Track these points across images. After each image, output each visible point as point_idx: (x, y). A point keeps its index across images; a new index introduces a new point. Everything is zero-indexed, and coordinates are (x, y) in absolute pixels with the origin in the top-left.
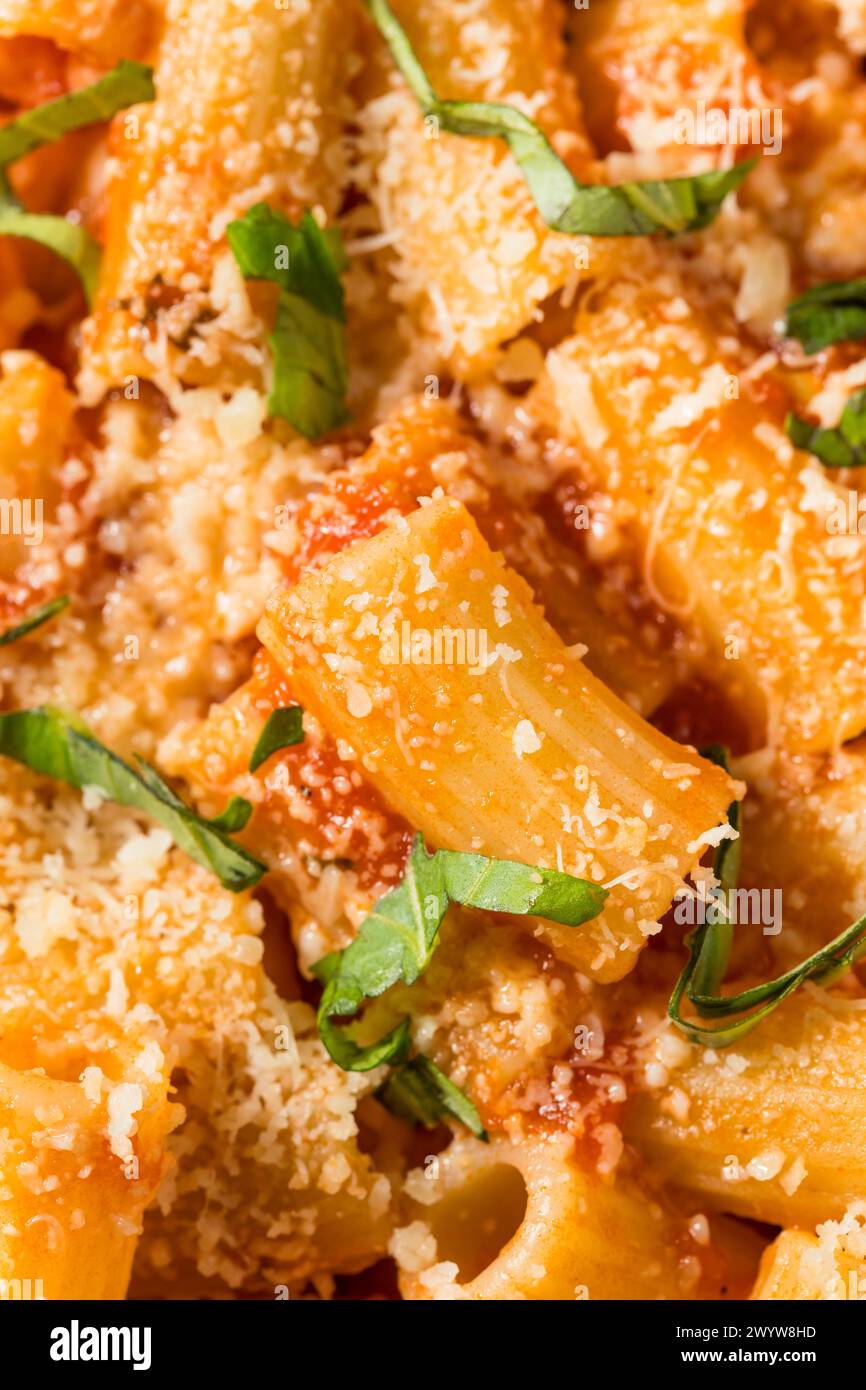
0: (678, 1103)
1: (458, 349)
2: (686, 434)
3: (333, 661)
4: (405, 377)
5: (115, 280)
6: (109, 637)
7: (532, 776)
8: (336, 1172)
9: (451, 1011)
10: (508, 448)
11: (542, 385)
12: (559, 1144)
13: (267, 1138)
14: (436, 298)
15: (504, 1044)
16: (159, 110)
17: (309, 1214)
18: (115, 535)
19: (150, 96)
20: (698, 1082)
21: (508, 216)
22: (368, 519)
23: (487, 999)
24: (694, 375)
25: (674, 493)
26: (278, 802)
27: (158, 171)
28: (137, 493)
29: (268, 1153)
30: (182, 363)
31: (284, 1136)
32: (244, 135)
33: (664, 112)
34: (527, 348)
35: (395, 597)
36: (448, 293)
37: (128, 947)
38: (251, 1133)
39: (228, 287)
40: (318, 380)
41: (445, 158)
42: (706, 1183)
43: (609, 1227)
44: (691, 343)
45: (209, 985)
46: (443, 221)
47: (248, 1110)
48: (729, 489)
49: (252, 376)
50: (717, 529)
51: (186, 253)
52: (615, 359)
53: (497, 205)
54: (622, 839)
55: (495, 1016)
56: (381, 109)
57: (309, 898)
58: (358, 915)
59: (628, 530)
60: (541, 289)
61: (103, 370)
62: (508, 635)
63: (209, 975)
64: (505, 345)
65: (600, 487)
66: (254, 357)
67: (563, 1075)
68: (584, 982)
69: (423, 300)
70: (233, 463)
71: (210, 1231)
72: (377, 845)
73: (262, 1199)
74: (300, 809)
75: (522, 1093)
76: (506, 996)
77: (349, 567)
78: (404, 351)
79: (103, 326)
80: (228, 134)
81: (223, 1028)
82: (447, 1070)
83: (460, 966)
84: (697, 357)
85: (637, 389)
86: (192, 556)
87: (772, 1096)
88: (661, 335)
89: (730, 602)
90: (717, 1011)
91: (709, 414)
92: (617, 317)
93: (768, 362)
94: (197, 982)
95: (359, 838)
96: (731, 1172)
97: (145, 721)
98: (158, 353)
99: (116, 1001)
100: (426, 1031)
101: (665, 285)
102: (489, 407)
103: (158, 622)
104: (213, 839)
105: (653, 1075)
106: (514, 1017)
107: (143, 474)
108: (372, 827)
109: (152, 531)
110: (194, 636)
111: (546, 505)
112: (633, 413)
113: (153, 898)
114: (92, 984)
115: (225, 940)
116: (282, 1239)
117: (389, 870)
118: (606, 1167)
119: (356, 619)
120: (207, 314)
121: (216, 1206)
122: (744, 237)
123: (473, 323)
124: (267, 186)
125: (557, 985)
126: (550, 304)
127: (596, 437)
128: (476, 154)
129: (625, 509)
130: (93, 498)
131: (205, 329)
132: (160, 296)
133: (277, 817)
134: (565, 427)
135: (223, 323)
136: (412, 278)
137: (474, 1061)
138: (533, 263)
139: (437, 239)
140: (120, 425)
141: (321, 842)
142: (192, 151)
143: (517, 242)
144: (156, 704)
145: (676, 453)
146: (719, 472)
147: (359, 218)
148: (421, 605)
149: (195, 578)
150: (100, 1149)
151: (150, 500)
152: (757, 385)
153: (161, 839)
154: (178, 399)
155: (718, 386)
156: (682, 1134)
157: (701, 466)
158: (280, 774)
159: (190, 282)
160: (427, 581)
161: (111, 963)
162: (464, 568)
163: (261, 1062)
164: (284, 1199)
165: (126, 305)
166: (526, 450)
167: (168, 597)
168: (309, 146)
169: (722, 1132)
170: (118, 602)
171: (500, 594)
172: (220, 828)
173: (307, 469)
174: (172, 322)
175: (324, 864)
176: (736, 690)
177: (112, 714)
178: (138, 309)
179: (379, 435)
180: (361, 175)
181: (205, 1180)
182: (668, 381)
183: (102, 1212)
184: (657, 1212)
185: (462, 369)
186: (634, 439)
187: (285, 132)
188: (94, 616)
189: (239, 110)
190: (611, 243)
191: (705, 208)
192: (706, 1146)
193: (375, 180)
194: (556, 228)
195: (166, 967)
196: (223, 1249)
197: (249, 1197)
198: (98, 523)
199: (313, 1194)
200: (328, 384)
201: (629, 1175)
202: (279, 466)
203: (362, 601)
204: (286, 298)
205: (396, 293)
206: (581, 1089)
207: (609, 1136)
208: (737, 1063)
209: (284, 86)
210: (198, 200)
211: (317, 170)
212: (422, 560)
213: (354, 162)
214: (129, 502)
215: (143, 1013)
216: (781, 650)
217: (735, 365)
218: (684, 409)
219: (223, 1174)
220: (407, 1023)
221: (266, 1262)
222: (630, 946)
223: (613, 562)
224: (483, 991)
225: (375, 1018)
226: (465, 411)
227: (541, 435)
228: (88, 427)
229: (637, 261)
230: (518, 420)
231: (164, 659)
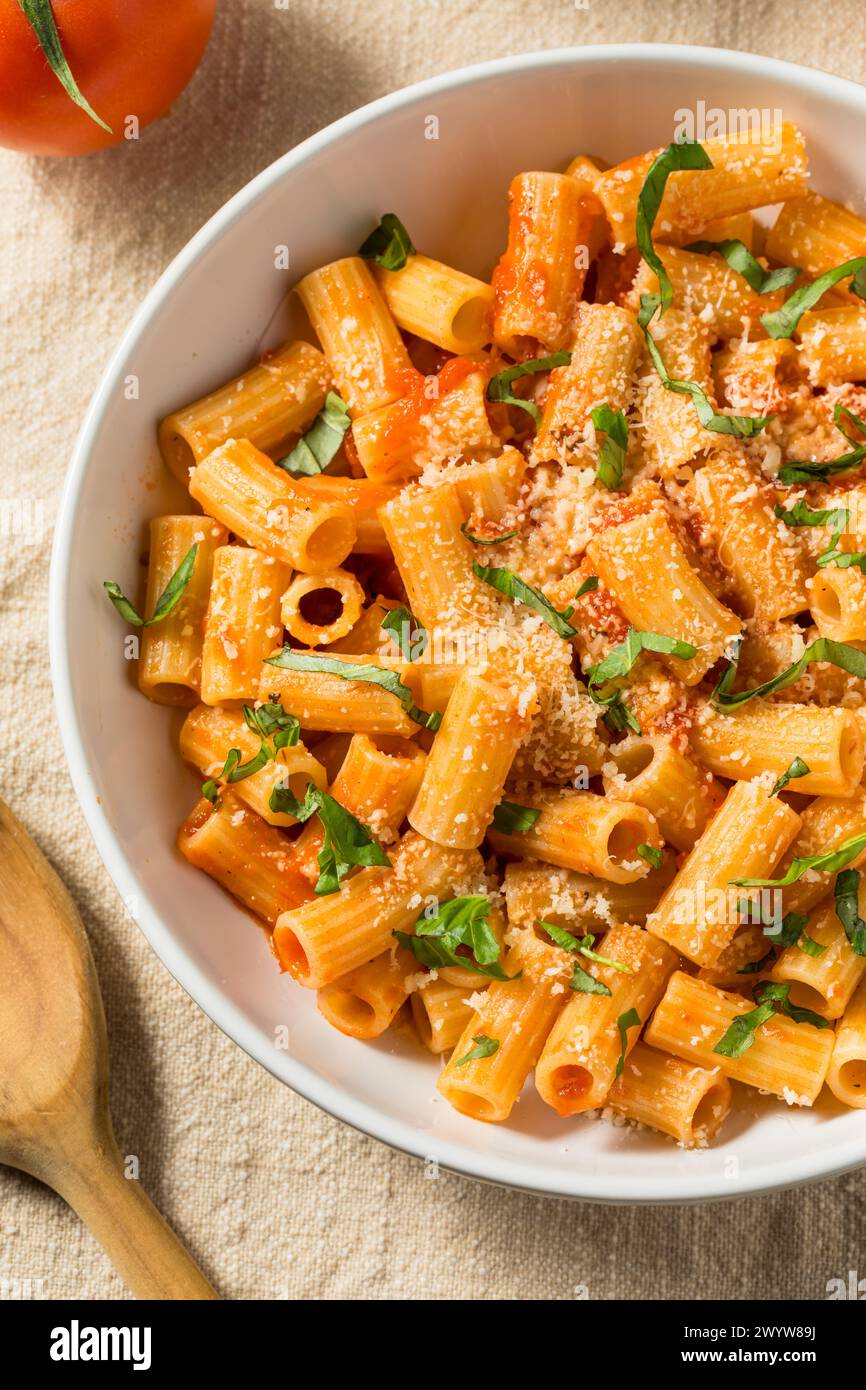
0: (709, 731)
1: (665, 465)
2: (740, 505)
3: (615, 560)
4: (643, 473)
5: (548, 425)
6: (529, 548)
7: (677, 607)
8: (588, 738)
9: (635, 689)
10: (676, 503)
11: (692, 482)
12: (668, 738)
13: (565, 724)
14: (659, 446)
15: (653, 702)
16: (571, 368)
17: (576, 752)
18: (536, 514)
19: (568, 363)
20: (716, 725)
21: (689, 422)
22: (628, 516)
23: (648, 686)
24: (745, 486)
25: (733, 525)
26: (584, 610)
27: (569, 388)
28: (545, 500)
29: (565, 729)
30: (570, 455)
31: (571, 725)
32: (600, 381)
33: (744, 396)
34: (688, 469)
35: (639, 541)
36: (663, 446)
37: (526, 653)
38: (559, 722)
39: (589, 431)
40: (614, 469)
41: (669, 400)
42: (714, 762)
43: (680, 768)
44: (745, 475)
45: (552, 669)
46: (665, 421)
47: (559, 715)
48: (753, 526)
49: (593, 465)
50: (747, 539)
51: (575, 418)
52: (719, 476)
53: (685, 418)
54: (705, 634)
55: (651, 692)
56: (647, 380)
57: (589, 646)
58: (606, 652)
59: (715, 537)
60: (697, 448)
61: (540, 455)
62: (675, 560)
63: (552, 666)
64: (680, 467)
65: (707, 520)
66: (595, 457)
67: (671, 716)
68: (682, 685)
69: (654, 447)
70: (581, 493)
71: (540, 755)
72: (618, 628)
73: (560, 746)
74: (592, 613)
75: (656, 720)
76: (655, 687)
77: (625, 529)
78: (644, 465)
79: (542, 440)
80: (595, 380)
81: (555, 685)
82: (630, 710)
83: (641, 673)
84: (747, 480)
85: (725, 488)
86: (562, 524)
87: (741, 732)
88: (735, 470)
89: (747, 565)
90: (726, 700)
91: (749, 500)
92: (722, 463)
93: (770, 486)
94: (548, 667)
95: (612, 625)
96: (723, 758)
97: (537, 579)
98: (562, 451)
99: (520, 669)
100: (625, 694)
101: (739, 454)
102: (671, 487)
103: (546, 546)
104: (560, 620)
105: (702, 721)
106: (657, 693)
107: (549, 493)
108: (617, 622)
109: (549, 513)
110: (558, 552)
111: (687, 524)
112: (722, 496)
113: (535, 638)
114: (511, 664)
115: (560, 654)
116: (565, 761)
117: (620, 637)
118: (682, 748)
119: (625, 546)
120: (581, 440)
121: (543, 747)
122: (767, 443)
123: (672, 457)
124: (606, 400)
125: (673, 684)
126: (699, 454)
127: (709, 501)
128: (679, 399)
129: (715, 529)
130: (531, 498)
131: (579, 445)
132: (566, 432)
133: (583, 615)
134: (697, 498)
135: (586, 443)
136: (650, 439)
137: (641, 706)
138: (696, 439)
139: (662, 427)
140: (542, 475)
141: (598, 625)
142: (582, 384)
143: (691, 431)
144: (542, 574)
145: (736, 511)
146: (750, 520)
147: (634, 416)
148: (647, 545)
149: (562, 532)
150: (515, 713)
151: (550, 503)
152: (766, 493)
153: (540, 619)
154: (566, 469)
155: (752, 491)
156: (708, 742)
157: (743, 517)
158: (585, 601)
159: (576, 428)
160: (651, 537)
161: (519, 658)
162: (663, 535)
163: (566, 698)
164: (568, 746)
165: (553, 433)
166: (683, 505)
167: (552, 537)
168: (622, 388)
169: (722, 743)
170: (534, 537)
171: (674, 546)
172: (562, 615)
173: (607, 499)
174: (568, 441)
175: (597, 633)
176: (745, 597)
177: (527, 575)
178: (557, 435)
179: (635, 490)
180: (637, 402)
181: (541, 736)
182: (736, 486)
183: (509, 736)
184: (696, 769)
185: (664, 474)
186: (722, 504)
187: (614, 382)
188: (526, 539)
189: (600, 372)
190: (723, 436)
191: (755, 431)
192: (716, 747)
193: (642, 404)
194: (705, 428)
195: (538, 660)
196: (543, 762)
197: (555, 744)
198: (530, 508)
199: (578, 746)
200: (618, 472)
201: (688, 755)
202: (597, 497)
203: (628, 540)
204: (609, 439)
205: (644, 444)
206: (676, 721)
207: (684, 738)
208: (731, 720)
209: (616, 367)
210: (582, 401)
211: (622, 397)
212: (650, 530)
213: (635, 396)
214: (542, 502)
215: (529, 674)
216: (763, 584)
217: (759, 485)
218: (741, 496)
219: (547, 736)
220: (619, 691)
221: (558, 769)
222: (702, 671)
223: (707, 547)
224: (647, 683)
225: (607, 689)
226: (663, 488)
227: (688, 500)
228: (530, 475)
229: (731, 445)
230: (681, 495)
231: (547, 559)
